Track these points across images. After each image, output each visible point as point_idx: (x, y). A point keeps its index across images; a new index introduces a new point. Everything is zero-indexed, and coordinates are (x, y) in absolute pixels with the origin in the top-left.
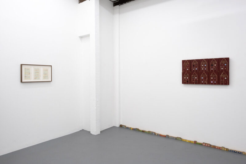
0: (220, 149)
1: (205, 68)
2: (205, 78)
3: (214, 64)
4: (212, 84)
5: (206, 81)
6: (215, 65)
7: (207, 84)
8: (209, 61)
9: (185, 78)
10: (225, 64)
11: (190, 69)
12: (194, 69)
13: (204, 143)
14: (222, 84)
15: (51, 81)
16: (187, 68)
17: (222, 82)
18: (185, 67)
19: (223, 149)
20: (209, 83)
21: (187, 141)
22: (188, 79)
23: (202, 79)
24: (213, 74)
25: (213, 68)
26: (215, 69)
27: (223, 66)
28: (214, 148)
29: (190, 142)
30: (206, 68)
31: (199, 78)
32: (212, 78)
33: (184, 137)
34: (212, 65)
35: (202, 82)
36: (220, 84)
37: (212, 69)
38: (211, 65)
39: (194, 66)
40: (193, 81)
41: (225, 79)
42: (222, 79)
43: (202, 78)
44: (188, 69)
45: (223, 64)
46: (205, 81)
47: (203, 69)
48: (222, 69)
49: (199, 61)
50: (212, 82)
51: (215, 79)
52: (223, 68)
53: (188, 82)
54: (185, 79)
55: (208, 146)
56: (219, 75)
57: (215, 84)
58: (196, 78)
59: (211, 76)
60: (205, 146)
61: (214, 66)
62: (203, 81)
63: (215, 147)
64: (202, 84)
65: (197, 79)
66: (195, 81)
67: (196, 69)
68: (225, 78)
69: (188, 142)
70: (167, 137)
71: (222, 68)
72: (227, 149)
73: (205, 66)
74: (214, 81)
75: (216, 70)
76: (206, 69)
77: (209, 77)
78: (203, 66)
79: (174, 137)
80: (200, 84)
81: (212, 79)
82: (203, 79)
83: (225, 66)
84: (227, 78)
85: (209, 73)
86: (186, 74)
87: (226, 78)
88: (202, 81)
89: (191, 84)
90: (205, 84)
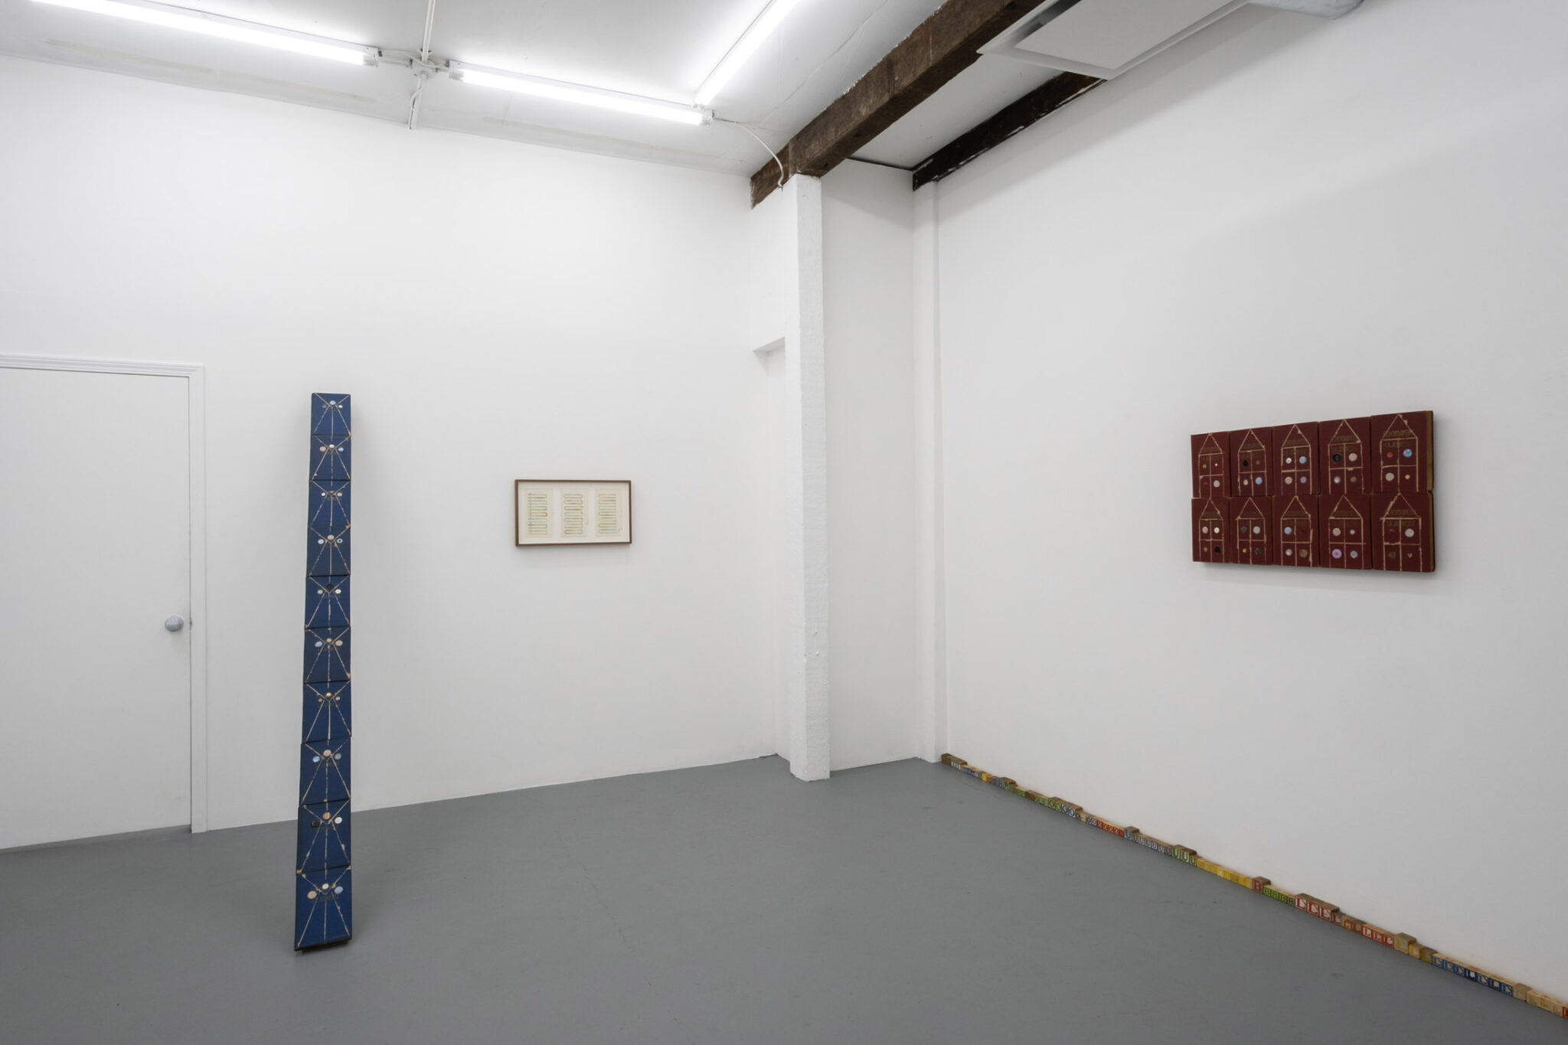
0: (1382, 941)
1: (1300, 475)
2: (1303, 533)
3: (1348, 454)
4: (1338, 564)
5: (1306, 547)
6: (1353, 457)
7: (1315, 565)
8: (1319, 433)
9: (1205, 530)
10: (1402, 449)
11: (1230, 483)
12: (1246, 483)
13: (1304, 896)
14: (1393, 566)
15: (631, 542)
16: (1214, 479)
17: (1392, 555)
18: (1205, 472)
19: (1403, 946)
20: (1322, 560)
21: (1220, 874)
22: (1219, 536)
23: (1287, 537)
24: (1344, 506)
25: (1340, 474)
26: (1353, 479)
27: (1392, 461)
28: (1354, 930)
29: (1233, 881)
30: (1306, 475)
31: (1273, 529)
32: (1337, 532)
33: (1208, 852)
34: (1338, 459)
35: (1289, 553)
36: (1379, 567)
37: (1337, 480)
38: (1334, 457)
39: (1245, 464)
40: (1244, 545)
41: (1405, 539)
42: (1393, 536)
43: (1288, 530)
44: (1217, 484)
45: (1394, 450)
46: (1300, 547)
47: (1289, 480)
48: (1390, 477)
49: (1273, 436)
50: (1337, 554)
51: (1350, 538)
52: (1393, 471)
53: (1217, 550)
54: (1207, 536)
55: (1319, 916)
56: (1372, 511)
57: (1353, 565)
58: (1257, 530)
59: (1332, 518)
60: (1306, 911)
61: (1350, 464)
62: (1291, 547)
63: (1358, 928)
64: (1289, 562)
65: (1260, 536)
66: (1255, 545)
67: (1259, 481)
68: (1404, 529)
69: (1224, 880)
70: (1130, 836)
71: (1386, 471)
72: (1424, 950)
73: (1300, 466)
74: (1350, 549)
75: (1358, 483)
76: (1303, 480)
77: (1321, 527)
78: (1291, 466)
79: (1159, 844)
80: (1278, 563)
81: (1339, 538)
82: (1290, 537)
83: (1404, 460)
84: (1416, 530)
85: (1321, 501)
86: (1211, 509)
87: (1410, 533)
88: (1286, 547)
89: (1235, 561)
90: (1303, 563)
